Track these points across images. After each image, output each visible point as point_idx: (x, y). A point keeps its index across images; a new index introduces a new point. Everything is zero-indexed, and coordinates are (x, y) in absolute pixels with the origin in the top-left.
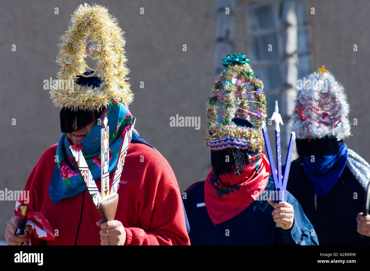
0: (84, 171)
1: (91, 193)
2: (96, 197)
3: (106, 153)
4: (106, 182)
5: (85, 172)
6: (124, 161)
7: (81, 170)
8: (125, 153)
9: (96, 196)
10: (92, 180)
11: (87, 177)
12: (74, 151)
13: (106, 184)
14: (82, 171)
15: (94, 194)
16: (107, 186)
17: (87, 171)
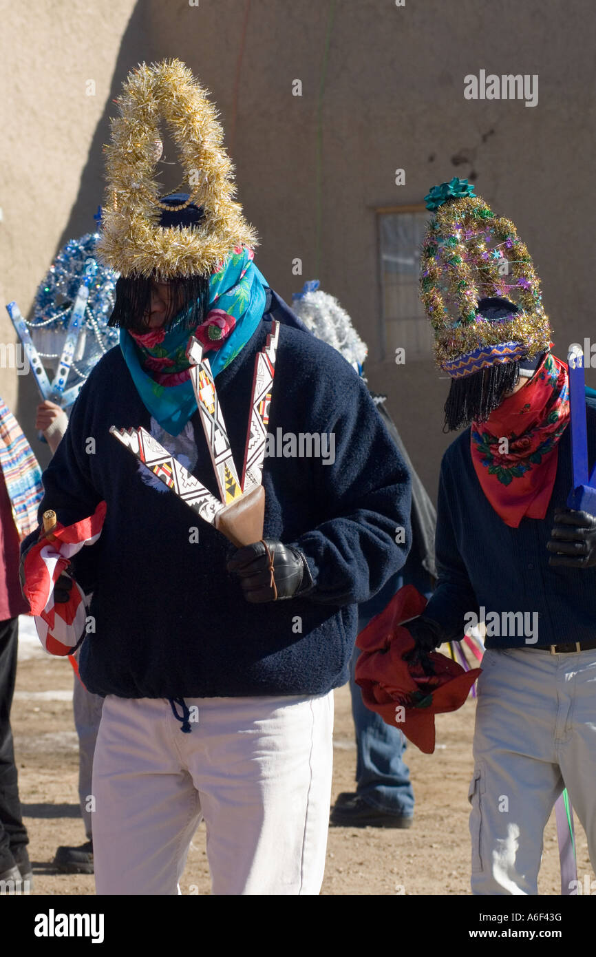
0: (161, 466)
1: (190, 503)
2: (208, 507)
3: (213, 414)
4: (227, 470)
5: (166, 467)
6: (266, 416)
7: (154, 467)
8: (264, 399)
9: (205, 506)
10: (189, 477)
11: (171, 476)
12: (122, 435)
13: (228, 475)
14: (157, 468)
15: (201, 503)
16: (230, 477)
17: (169, 464)
